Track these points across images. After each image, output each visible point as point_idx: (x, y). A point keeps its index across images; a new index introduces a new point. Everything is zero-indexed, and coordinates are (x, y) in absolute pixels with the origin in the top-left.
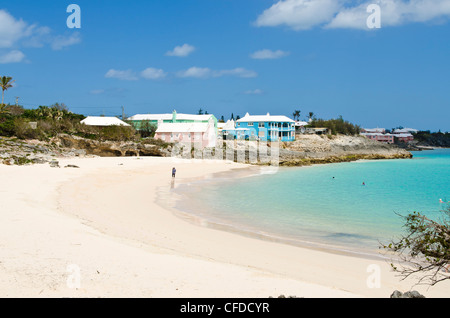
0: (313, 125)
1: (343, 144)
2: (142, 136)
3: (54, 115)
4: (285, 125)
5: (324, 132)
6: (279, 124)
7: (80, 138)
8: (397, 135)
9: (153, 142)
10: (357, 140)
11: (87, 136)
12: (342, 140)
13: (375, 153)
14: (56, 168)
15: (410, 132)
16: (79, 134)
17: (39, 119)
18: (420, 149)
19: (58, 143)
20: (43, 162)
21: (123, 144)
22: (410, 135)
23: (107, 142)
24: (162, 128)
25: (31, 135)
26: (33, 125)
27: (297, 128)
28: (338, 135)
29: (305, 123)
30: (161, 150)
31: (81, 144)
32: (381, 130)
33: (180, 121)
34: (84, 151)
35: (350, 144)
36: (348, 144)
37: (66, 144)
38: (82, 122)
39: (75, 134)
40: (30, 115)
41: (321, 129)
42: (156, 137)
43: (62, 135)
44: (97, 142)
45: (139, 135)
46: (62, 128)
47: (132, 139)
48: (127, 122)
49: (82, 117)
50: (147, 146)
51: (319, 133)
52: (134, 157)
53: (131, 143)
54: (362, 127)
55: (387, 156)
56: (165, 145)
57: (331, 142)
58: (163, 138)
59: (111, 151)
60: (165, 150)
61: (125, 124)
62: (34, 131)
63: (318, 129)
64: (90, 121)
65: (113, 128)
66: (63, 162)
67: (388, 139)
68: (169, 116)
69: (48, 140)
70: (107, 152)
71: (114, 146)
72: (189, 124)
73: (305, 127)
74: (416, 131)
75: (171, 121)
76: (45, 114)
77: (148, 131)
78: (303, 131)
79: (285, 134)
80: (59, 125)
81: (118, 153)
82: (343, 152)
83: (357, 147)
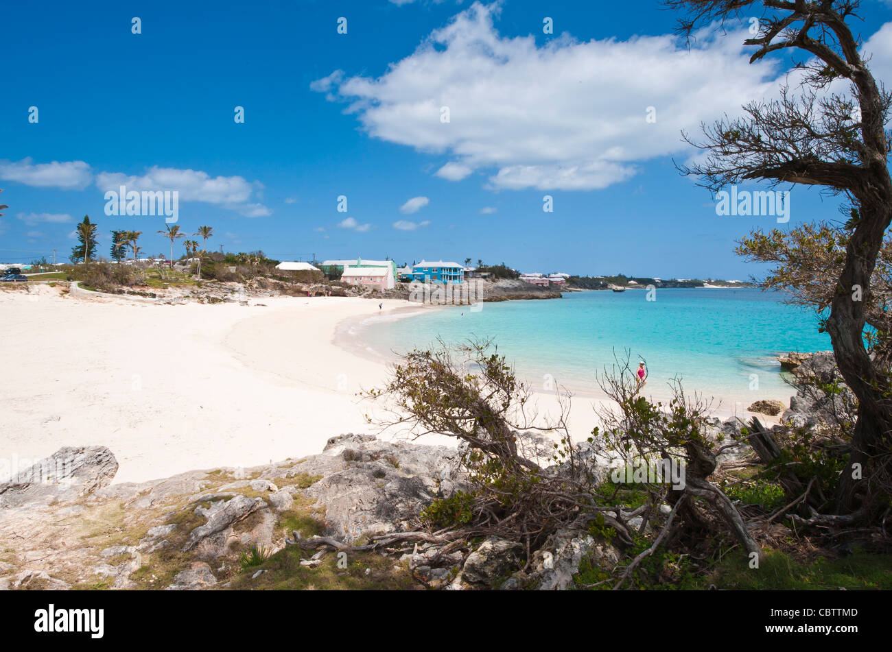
0: (479, 271)
1: (505, 286)
2: (330, 279)
3: (252, 261)
4: (455, 270)
5: (488, 276)
6: (450, 269)
7: (275, 281)
8: (552, 280)
9: (339, 284)
10: (516, 284)
11: (281, 279)
12: (504, 283)
13: (531, 294)
14: (246, 307)
15: (563, 277)
16: (274, 277)
17: (238, 265)
18: (570, 291)
19: (255, 286)
20: (234, 301)
21: (313, 286)
22: (563, 279)
23: (298, 284)
24: (348, 272)
25: (230, 278)
26: (233, 269)
27: (466, 272)
28: (500, 280)
29: (473, 269)
30: (346, 291)
31: (276, 286)
32: (539, 275)
33: (364, 266)
34: (278, 292)
35: (510, 287)
36: (508, 286)
37: (263, 286)
38: (276, 267)
39: (270, 277)
40: (231, 260)
41: (486, 274)
42: (342, 280)
43: (258, 278)
44: (289, 284)
45: (327, 278)
46: (259, 272)
47: (321, 282)
48: (317, 267)
49: (278, 263)
50: (334, 287)
51: (484, 277)
52: (322, 297)
53: (320, 285)
54: (523, 273)
55: (541, 297)
56: (350, 287)
57: (495, 285)
58: (349, 281)
59: (302, 292)
60: (350, 292)
61: (315, 269)
62: (233, 274)
63: (483, 274)
64: (284, 266)
65: (304, 272)
66: (253, 301)
67: (545, 282)
68: (354, 262)
69: (245, 283)
70: (298, 292)
71: (305, 288)
72: (372, 269)
73: (473, 272)
74: (568, 276)
75: (356, 266)
76: (244, 260)
77: (335, 274)
78: (471, 275)
79: (455, 278)
80: (256, 269)
81: (307, 294)
82: (503, 292)
83: (516, 289)
